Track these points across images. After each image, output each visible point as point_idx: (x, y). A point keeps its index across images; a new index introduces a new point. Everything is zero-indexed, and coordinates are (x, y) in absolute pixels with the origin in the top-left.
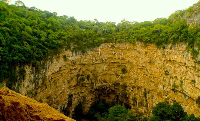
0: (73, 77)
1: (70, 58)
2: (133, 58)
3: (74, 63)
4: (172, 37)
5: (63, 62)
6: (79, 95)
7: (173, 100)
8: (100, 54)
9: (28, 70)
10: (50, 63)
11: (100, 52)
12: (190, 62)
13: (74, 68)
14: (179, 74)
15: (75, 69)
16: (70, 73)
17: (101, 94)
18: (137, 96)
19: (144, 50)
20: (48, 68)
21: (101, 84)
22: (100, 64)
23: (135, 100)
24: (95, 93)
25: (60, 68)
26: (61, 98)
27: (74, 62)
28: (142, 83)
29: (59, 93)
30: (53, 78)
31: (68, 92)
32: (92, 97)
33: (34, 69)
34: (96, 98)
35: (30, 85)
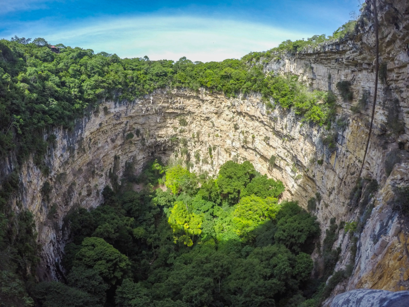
0: (119, 134)
1: (112, 110)
2: (196, 107)
3: (118, 117)
4: (245, 86)
5: (103, 117)
6: (127, 155)
7: (243, 158)
8: (151, 102)
9: (59, 135)
10: (87, 120)
11: (153, 100)
12: (265, 117)
13: (118, 122)
14: (251, 128)
15: (120, 124)
16: (113, 129)
17: (155, 151)
18: (201, 152)
19: (209, 98)
20: (85, 128)
21: (154, 140)
22: (153, 115)
23: (197, 156)
24: (147, 150)
25: (100, 124)
26: (104, 162)
27: (118, 114)
28: (206, 138)
29: (102, 156)
30: (91, 138)
31: (113, 154)
32: (143, 156)
33: (67, 132)
34: (149, 156)
35: (64, 154)
